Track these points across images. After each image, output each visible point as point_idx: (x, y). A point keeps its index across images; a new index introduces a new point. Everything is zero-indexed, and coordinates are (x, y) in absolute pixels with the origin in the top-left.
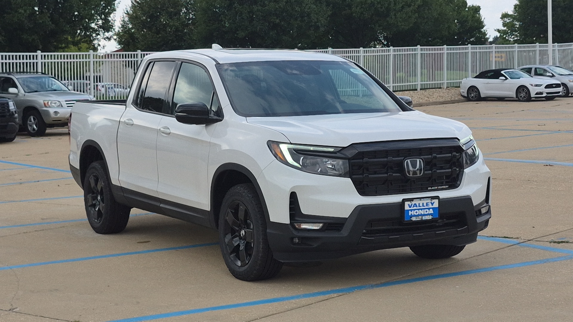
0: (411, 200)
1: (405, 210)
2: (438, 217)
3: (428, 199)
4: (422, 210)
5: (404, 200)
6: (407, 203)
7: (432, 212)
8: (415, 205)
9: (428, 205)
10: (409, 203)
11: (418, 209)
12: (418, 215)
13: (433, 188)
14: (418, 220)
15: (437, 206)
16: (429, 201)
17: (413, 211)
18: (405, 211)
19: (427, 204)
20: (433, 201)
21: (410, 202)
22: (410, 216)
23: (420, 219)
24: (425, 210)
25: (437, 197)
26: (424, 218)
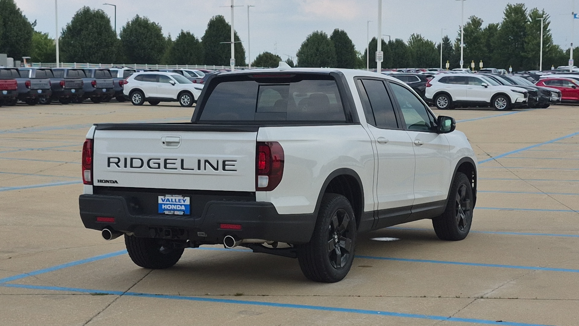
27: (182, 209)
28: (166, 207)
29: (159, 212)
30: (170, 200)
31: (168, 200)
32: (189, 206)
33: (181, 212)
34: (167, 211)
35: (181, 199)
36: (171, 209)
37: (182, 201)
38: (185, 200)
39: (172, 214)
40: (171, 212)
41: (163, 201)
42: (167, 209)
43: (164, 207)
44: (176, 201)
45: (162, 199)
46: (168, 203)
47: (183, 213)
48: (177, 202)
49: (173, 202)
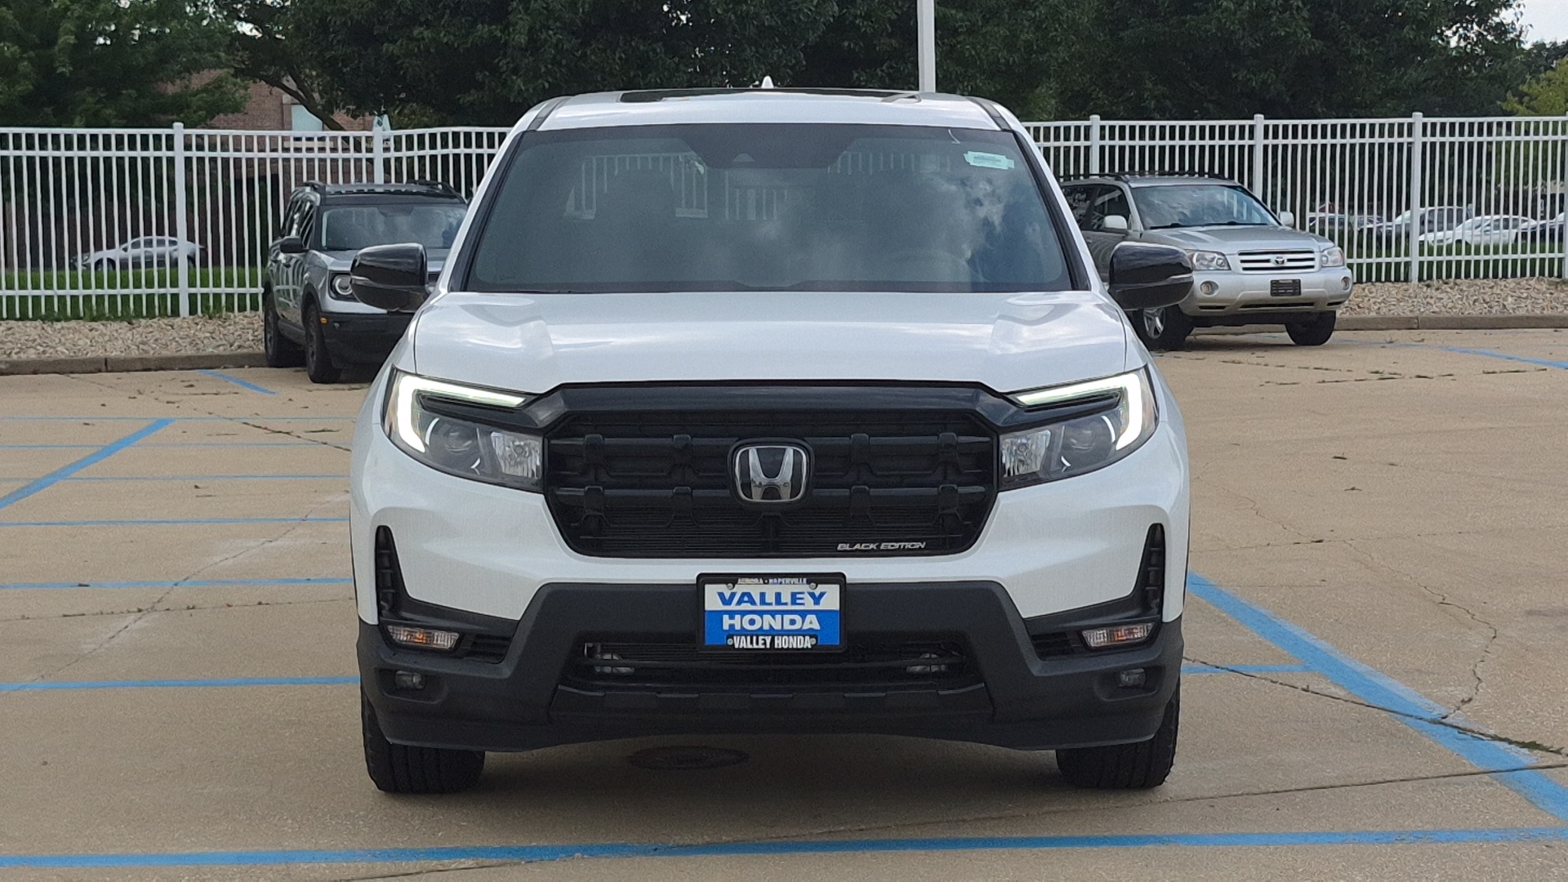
0: (731, 579)
1: (704, 611)
2: (838, 643)
3: (796, 580)
4: (774, 617)
5: (705, 579)
6: (712, 592)
7: (816, 626)
8: (746, 599)
9: (798, 601)
10: (722, 588)
11: (761, 613)
12: (761, 632)
13: (857, 546)
14: (755, 646)
15: (836, 607)
16: (803, 587)
17: (738, 617)
18: (706, 614)
19: (794, 597)
20: (821, 588)
21: (724, 586)
22: (726, 631)
23: (765, 644)
24: (787, 618)
25: (837, 578)
26: (780, 643)
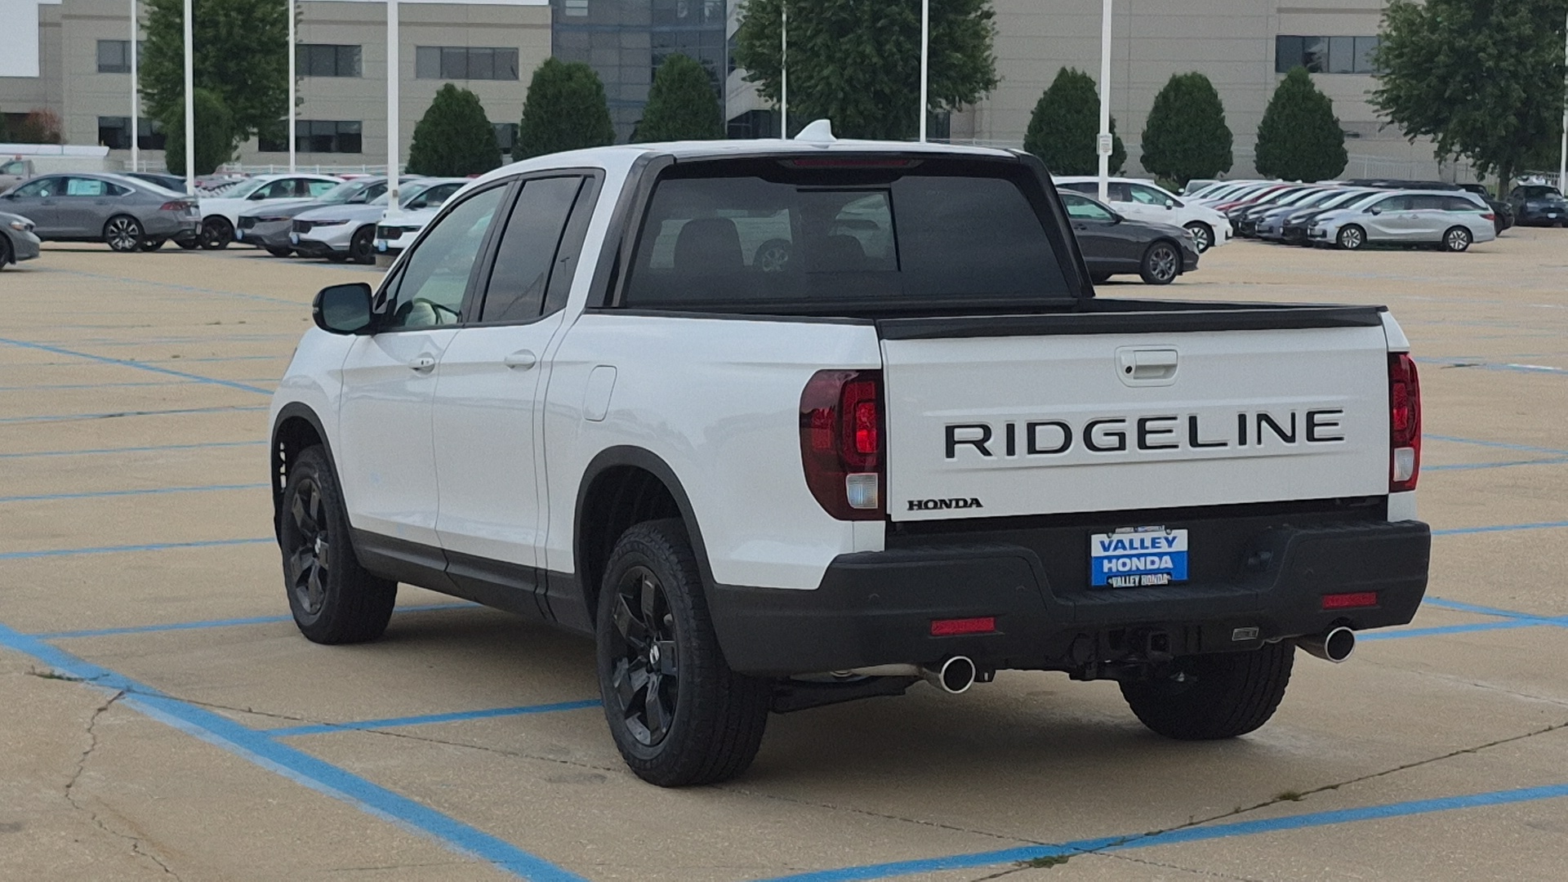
27: (1162, 566)
28: (1116, 566)
29: (1093, 584)
30: (1127, 545)
31: (1120, 545)
32: (1186, 554)
33: (1160, 575)
34: (1119, 579)
35: (1159, 538)
36: (1130, 570)
37: (1164, 543)
38: (1174, 538)
39: (1132, 585)
40: (1132, 581)
41: (1106, 549)
42: (1118, 570)
43: (1110, 565)
44: (1143, 546)
45: (1102, 543)
46: (1120, 552)
47: (1169, 577)
48: (1147, 548)
49: (1137, 549)
